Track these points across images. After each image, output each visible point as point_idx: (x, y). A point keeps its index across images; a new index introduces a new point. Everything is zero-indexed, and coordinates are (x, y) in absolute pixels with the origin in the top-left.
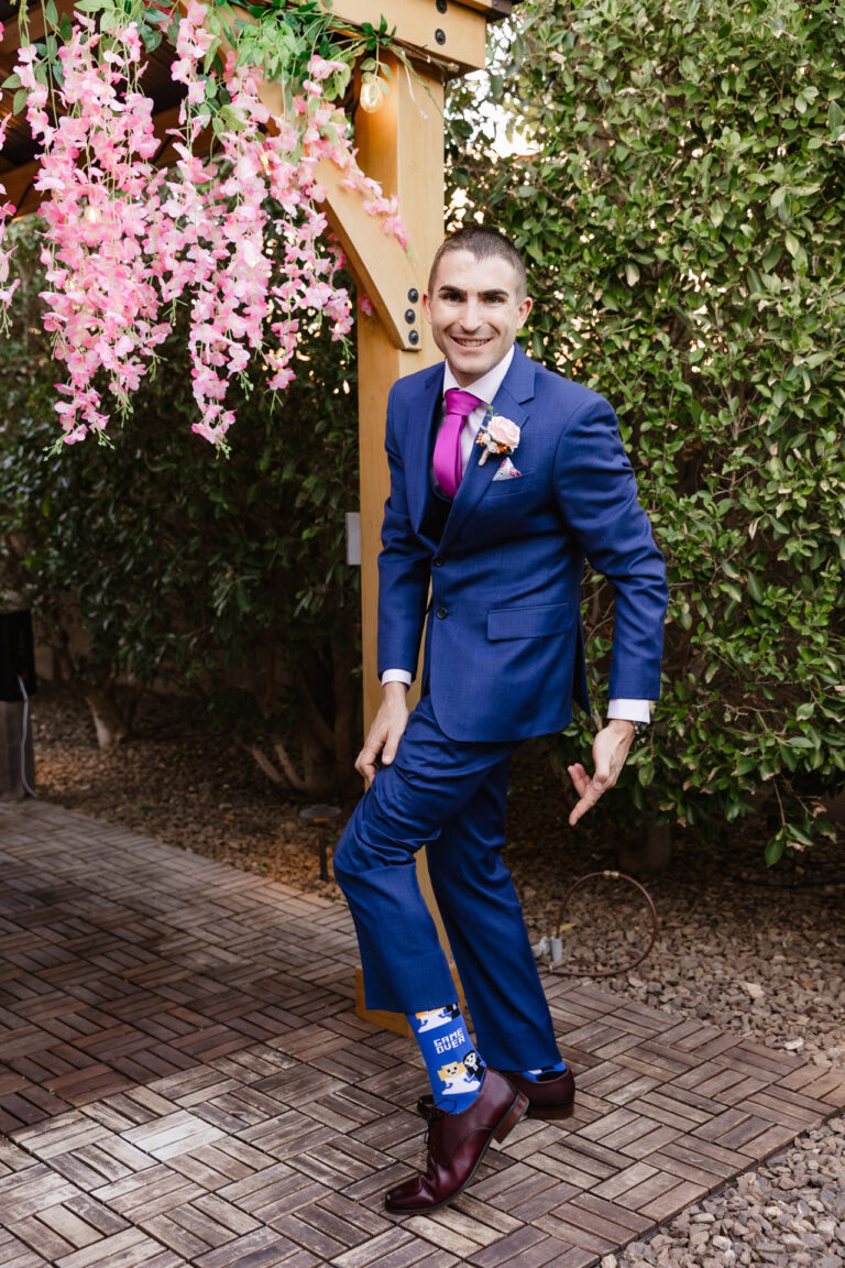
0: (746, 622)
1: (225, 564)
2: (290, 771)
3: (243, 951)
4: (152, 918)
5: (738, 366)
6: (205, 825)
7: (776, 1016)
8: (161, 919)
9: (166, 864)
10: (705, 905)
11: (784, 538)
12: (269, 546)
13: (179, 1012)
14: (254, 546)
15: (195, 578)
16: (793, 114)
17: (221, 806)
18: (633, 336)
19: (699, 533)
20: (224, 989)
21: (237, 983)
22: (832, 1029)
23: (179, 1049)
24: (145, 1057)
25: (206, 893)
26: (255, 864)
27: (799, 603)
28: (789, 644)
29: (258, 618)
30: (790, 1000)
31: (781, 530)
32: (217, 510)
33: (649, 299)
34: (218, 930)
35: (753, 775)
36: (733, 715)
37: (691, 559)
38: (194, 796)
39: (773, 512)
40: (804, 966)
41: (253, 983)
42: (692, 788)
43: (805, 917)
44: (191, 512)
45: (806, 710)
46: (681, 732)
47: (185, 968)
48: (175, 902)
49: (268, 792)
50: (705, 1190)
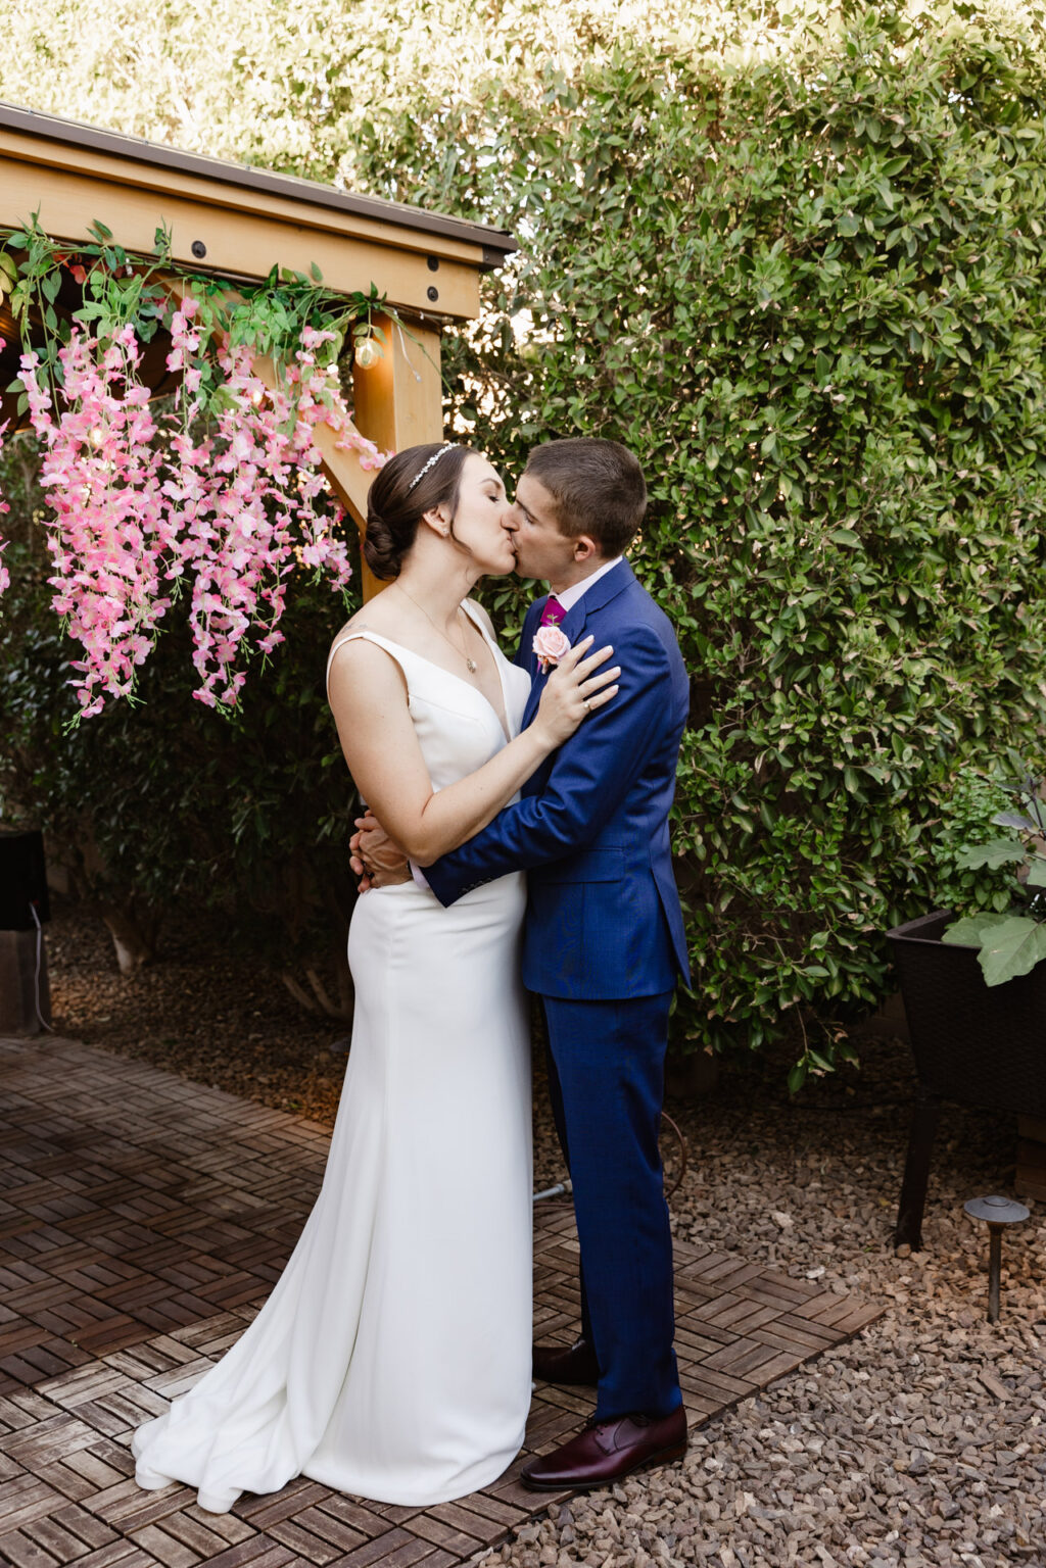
0: (761, 852)
1: (243, 788)
2: (323, 998)
3: (270, 1194)
4: (176, 1162)
5: (738, 602)
6: (232, 1059)
7: (802, 1245)
8: (185, 1163)
9: (191, 1103)
10: (748, 1131)
11: (790, 771)
12: (288, 770)
13: (202, 1260)
14: (273, 768)
15: (214, 803)
16: (783, 361)
17: (251, 1037)
19: (709, 767)
20: (248, 1234)
21: (263, 1229)
22: (856, 1256)
23: (201, 1298)
24: (166, 1306)
25: (233, 1133)
26: (285, 1101)
27: (810, 832)
28: (803, 875)
29: (281, 843)
30: (819, 1229)
31: (786, 764)
32: (234, 734)
33: (653, 533)
34: (244, 1173)
35: (773, 1003)
36: (751, 944)
37: (700, 793)
38: (222, 1025)
39: (777, 746)
40: (838, 1193)
41: (278, 1228)
42: (716, 1017)
43: (847, 1142)
44: (208, 735)
45: (820, 939)
46: (702, 961)
47: (209, 1215)
48: (200, 1145)
49: (302, 1019)
50: (704, 1416)
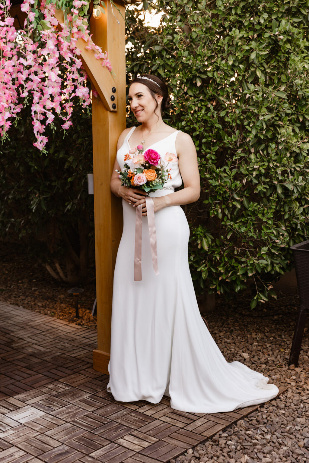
0: (243, 216)
1: (35, 191)
2: (61, 274)
3: (47, 346)
4: (8, 334)
5: (239, 118)
6: (27, 296)
7: (253, 365)
8: (12, 334)
9: (12, 312)
10: (228, 324)
11: (256, 185)
12: (53, 184)
13: (23, 369)
14: (47, 183)
15: (23, 196)
16: (259, 23)
17: (33, 289)
18: (199, 105)
19: (225, 182)
20: (40, 361)
21: (46, 358)
22: (274, 369)
23: (24, 384)
24: (11, 387)
25: (30, 324)
26: (49, 312)
27: (262, 209)
28: (259, 225)
29: (49, 212)
30: (259, 359)
31: (255, 181)
32: (32, 169)
33: (205, 91)
34: (36, 338)
35: (245, 274)
36: (238, 251)
37: (222, 192)
38: (21, 285)
39: (252, 174)
40: (265, 347)
41: (52, 358)
42: (223, 279)
43: (266, 328)
44: (21, 169)
45: (264, 250)
46: (218, 258)
47: (24, 353)
48: (17, 328)
49: (52, 283)
50: (225, 426)
